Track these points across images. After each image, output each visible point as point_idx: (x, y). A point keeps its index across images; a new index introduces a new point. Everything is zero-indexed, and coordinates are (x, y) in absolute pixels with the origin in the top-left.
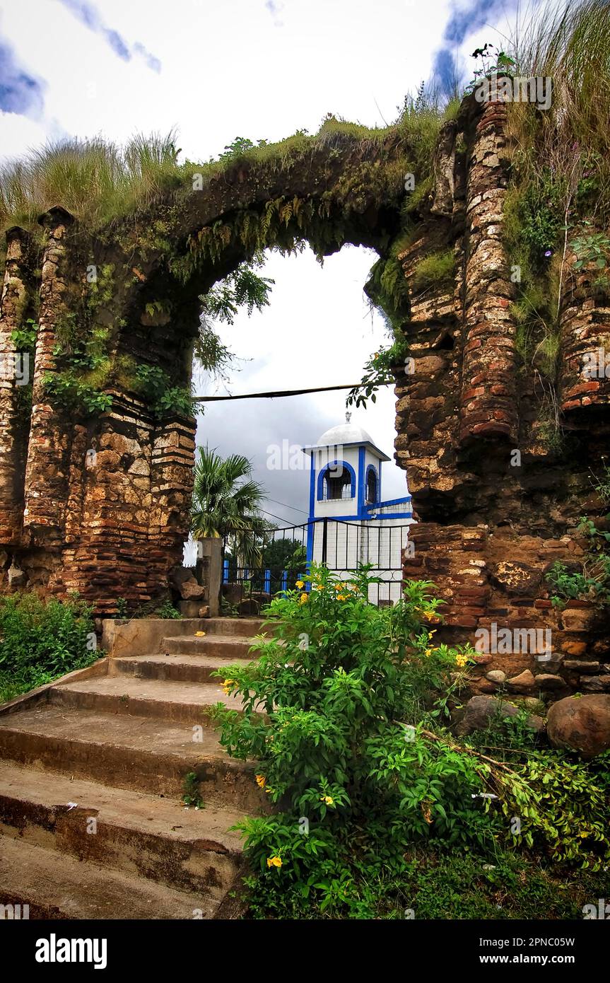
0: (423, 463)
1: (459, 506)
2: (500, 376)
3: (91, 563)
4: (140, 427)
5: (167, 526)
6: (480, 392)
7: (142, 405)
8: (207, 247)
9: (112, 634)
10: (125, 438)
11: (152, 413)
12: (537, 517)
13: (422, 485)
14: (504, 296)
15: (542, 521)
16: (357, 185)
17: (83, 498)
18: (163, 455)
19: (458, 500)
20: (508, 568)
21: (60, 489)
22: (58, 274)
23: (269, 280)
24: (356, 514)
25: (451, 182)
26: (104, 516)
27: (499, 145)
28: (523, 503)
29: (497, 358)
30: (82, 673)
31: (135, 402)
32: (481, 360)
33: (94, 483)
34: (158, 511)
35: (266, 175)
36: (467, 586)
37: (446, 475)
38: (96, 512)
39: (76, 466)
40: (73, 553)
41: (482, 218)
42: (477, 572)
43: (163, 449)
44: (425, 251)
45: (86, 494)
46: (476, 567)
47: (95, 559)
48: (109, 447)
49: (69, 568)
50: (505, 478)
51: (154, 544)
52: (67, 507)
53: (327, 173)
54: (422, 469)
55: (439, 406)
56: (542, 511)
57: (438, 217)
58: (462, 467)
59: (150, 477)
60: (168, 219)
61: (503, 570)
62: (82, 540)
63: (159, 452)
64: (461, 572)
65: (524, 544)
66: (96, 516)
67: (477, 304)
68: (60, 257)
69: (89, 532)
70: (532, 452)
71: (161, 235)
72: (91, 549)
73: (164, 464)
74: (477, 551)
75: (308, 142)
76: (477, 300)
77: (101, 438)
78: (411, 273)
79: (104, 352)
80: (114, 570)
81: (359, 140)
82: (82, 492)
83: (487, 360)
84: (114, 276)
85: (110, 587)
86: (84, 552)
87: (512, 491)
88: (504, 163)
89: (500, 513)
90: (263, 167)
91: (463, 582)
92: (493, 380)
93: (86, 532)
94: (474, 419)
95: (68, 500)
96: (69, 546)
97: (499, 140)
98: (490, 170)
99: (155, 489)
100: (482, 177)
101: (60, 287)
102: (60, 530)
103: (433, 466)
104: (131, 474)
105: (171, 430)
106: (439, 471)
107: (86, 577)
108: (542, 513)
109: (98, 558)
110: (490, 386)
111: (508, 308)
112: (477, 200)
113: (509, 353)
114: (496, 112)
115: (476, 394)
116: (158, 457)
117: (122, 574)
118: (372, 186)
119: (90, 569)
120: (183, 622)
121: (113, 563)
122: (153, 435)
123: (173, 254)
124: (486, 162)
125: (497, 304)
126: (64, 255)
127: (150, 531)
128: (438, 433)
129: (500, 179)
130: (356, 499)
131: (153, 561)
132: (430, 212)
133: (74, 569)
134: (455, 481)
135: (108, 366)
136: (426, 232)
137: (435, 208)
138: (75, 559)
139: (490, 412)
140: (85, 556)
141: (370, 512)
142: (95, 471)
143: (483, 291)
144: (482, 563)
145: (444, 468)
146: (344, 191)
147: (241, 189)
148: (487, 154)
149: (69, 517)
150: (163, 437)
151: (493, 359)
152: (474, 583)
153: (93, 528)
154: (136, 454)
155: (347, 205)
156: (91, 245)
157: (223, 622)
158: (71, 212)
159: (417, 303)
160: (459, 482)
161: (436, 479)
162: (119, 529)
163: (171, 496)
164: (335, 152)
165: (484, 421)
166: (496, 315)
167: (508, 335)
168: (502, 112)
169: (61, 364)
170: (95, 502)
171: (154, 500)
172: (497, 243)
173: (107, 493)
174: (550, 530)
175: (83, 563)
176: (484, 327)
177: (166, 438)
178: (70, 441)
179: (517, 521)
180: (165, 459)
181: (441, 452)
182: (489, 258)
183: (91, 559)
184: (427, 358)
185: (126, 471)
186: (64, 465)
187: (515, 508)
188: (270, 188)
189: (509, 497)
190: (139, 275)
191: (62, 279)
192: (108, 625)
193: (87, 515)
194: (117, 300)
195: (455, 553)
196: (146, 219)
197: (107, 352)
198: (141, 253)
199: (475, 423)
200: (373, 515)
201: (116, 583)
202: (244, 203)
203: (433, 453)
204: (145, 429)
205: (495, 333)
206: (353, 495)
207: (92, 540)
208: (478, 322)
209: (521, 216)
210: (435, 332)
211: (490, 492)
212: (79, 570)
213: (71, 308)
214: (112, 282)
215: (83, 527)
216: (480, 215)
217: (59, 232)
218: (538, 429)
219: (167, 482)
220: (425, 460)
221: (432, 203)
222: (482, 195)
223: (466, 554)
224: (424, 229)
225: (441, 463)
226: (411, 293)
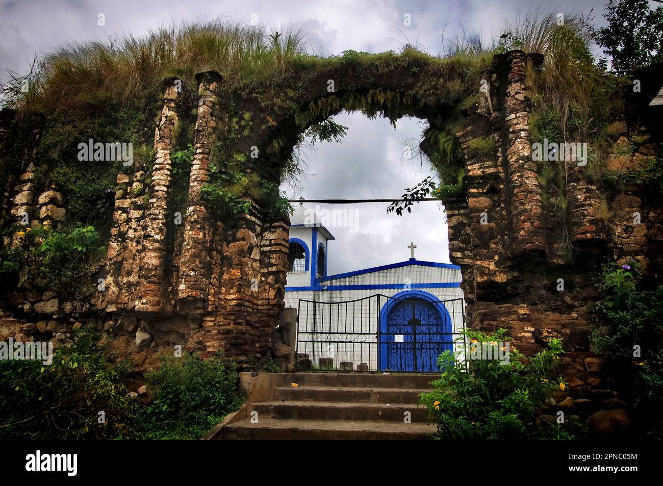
0: (486, 264)
1: (509, 292)
2: (538, 217)
3: (228, 327)
4: (257, 224)
5: (274, 299)
6: (527, 225)
7: (259, 208)
8: (322, 109)
9: (249, 384)
10: (251, 233)
11: (265, 215)
12: (556, 301)
13: (485, 278)
14: (534, 171)
15: (559, 303)
16: (429, 90)
17: (220, 277)
18: (270, 245)
19: (509, 288)
20: (548, 332)
21: (208, 270)
22: (212, 115)
23: (345, 127)
24: (309, 285)
25: (489, 99)
26: (239, 291)
27: (523, 89)
28: (547, 291)
29: (534, 207)
30: (236, 415)
31: (257, 206)
32: (526, 207)
33: (230, 266)
34: (267, 287)
35: (368, 74)
36: (524, 344)
37: (501, 272)
38: (232, 288)
39: (217, 252)
40: (213, 319)
41: (517, 126)
42: (529, 335)
43: (270, 240)
44: (474, 135)
45: (223, 274)
46: (529, 332)
47: (232, 325)
48: (243, 239)
49: (209, 331)
50: (536, 276)
51: (263, 313)
52: (210, 283)
53: (410, 80)
54: (485, 268)
55: (492, 229)
56: (559, 296)
57: (480, 115)
58: (512, 268)
59: (260, 261)
60: (296, 89)
61: (546, 334)
62: (219, 309)
63: (268, 242)
64: (520, 335)
65: (550, 317)
66: (232, 291)
67: (519, 174)
68: (214, 104)
69: (225, 303)
70: (555, 261)
71: (291, 99)
72: (228, 316)
73: (271, 252)
74: (528, 322)
75: (396, 59)
76: (519, 172)
77: (237, 231)
78: (466, 146)
79: (241, 171)
80: (244, 333)
81: (429, 65)
82: (220, 272)
83: (529, 207)
84: (252, 119)
85: (242, 346)
86: (221, 319)
87: (541, 284)
88: (527, 99)
89: (533, 297)
90: (366, 69)
91: (521, 341)
92: (534, 219)
93: (223, 303)
94: (524, 241)
95: (211, 278)
96: (209, 314)
97: (523, 86)
98: (519, 102)
99: (264, 270)
100: (515, 104)
101: (213, 124)
102: (205, 301)
103: (492, 266)
104: (252, 259)
105: (278, 227)
106: (496, 269)
107: (225, 338)
108: (559, 298)
109: (234, 324)
110: (533, 223)
111: (537, 179)
112: (513, 116)
113: (540, 204)
114: (519, 71)
115: (525, 227)
116: (266, 246)
117: (249, 336)
118: (439, 92)
119: (229, 332)
120: (284, 375)
121: (243, 328)
122: (264, 230)
123: (297, 111)
124: (517, 96)
125: (531, 176)
126: (216, 101)
127: (260, 302)
128: (493, 246)
129: (525, 107)
130: (309, 272)
131: (263, 326)
132: (475, 113)
133: (215, 332)
134: (507, 276)
135: (245, 180)
136: (473, 123)
137: (479, 111)
138: (215, 325)
139: (534, 238)
140: (222, 322)
141: (321, 284)
142: (231, 256)
143: (521, 167)
144: (532, 329)
145: (499, 268)
146: (421, 92)
147: (350, 79)
148: (517, 93)
149: (212, 291)
150: (270, 231)
151: (532, 206)
152: (529, 343)
153: (230, 300)
154: (254, 244)
155: (423, 100)
156: (231, 96)
157: (310, 376)
158: (221, 74)
159: (471, 164)
160: (510, 277)
161: (494, 274)
162: (246, 301)
163: (277, 276)
164: (415, 69)
165: (532, 243)
166: (531, 182)
167: (538, 194)
168: (522, 71)
169: (213, 178)
170: (230, 280)
171: (263, 279)
172: (527, 142)
173: (242, 274)
174: (564, 309)
175: (222, 328)
176: (526, 188)
177: (273, 232)
178: (214, 234)
179: (543, 302)
180: (273, 248)
181: (496, 258)
182: (523, 149)
183: (229, 324)
184: (481, 198)
185: (249, 257)
186: (209, 251)
187: (543, 294)
188: (371, 83)
189: (539, 288)
190: (271, 121)
191: (214, 118)
192: (244, 377)
193: (223, 290)
194: (253, 135)
195: (514, 322)
196: (280, 87)
197: (243, 171)
198: (275, 108)
199: (527, 244)
200: (324, 286)
201: (246, 343)
202: (352, 88)
203: (491, 258)
204: (259, 226)
205: (531, 192)
206: (307, 269)
207: (228, 309)
208: (521, 185)
209: (539, 129)
210: (485, 183)
211: (526, 284)
212: (219, 332)
213: (219, 139)
214: (251, 123)
215: (219, 299)
216: (516, 124)
217: (213, 86)
218: (558, 248)
219: (275, 265)
220: (487, 262)
221: (477, 108)
222: (516, 114)
223: (521, 323)
224: (472, 121)
225: (497, 264)
226: (466, 157)
